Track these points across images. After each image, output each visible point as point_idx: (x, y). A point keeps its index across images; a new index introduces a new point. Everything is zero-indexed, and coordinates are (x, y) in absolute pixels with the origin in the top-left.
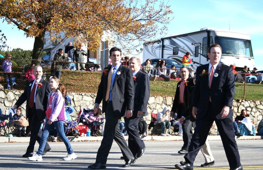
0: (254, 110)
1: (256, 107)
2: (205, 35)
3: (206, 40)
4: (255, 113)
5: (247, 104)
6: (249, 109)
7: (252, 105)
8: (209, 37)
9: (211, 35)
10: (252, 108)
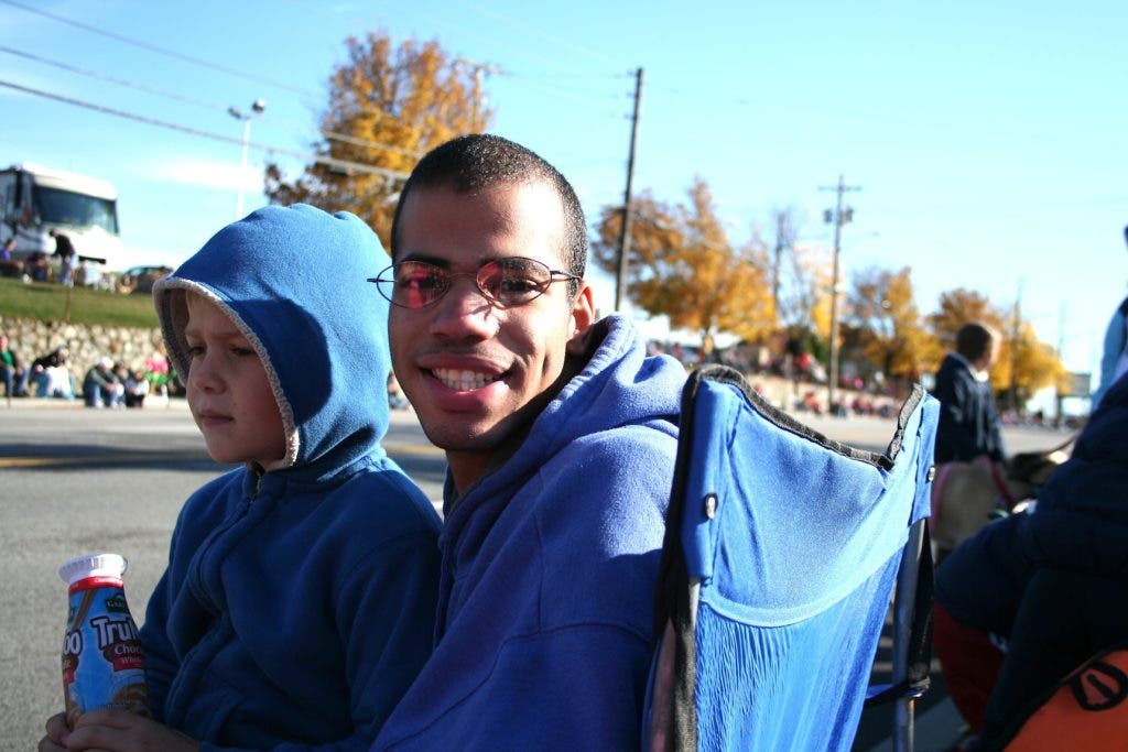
0: (87, 345)
1: (92, 340)
2: (12, 179)
3: (13, 190)
4: (89, 352)
5: (71, 331)
6: (75, 344)
7: (84, 335)
8: (19, 187)
9: (26, 181)
10: (81, 342)
